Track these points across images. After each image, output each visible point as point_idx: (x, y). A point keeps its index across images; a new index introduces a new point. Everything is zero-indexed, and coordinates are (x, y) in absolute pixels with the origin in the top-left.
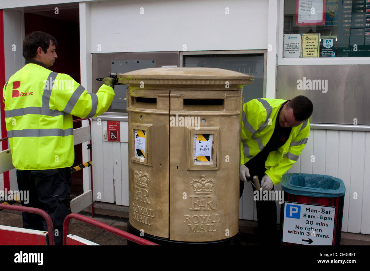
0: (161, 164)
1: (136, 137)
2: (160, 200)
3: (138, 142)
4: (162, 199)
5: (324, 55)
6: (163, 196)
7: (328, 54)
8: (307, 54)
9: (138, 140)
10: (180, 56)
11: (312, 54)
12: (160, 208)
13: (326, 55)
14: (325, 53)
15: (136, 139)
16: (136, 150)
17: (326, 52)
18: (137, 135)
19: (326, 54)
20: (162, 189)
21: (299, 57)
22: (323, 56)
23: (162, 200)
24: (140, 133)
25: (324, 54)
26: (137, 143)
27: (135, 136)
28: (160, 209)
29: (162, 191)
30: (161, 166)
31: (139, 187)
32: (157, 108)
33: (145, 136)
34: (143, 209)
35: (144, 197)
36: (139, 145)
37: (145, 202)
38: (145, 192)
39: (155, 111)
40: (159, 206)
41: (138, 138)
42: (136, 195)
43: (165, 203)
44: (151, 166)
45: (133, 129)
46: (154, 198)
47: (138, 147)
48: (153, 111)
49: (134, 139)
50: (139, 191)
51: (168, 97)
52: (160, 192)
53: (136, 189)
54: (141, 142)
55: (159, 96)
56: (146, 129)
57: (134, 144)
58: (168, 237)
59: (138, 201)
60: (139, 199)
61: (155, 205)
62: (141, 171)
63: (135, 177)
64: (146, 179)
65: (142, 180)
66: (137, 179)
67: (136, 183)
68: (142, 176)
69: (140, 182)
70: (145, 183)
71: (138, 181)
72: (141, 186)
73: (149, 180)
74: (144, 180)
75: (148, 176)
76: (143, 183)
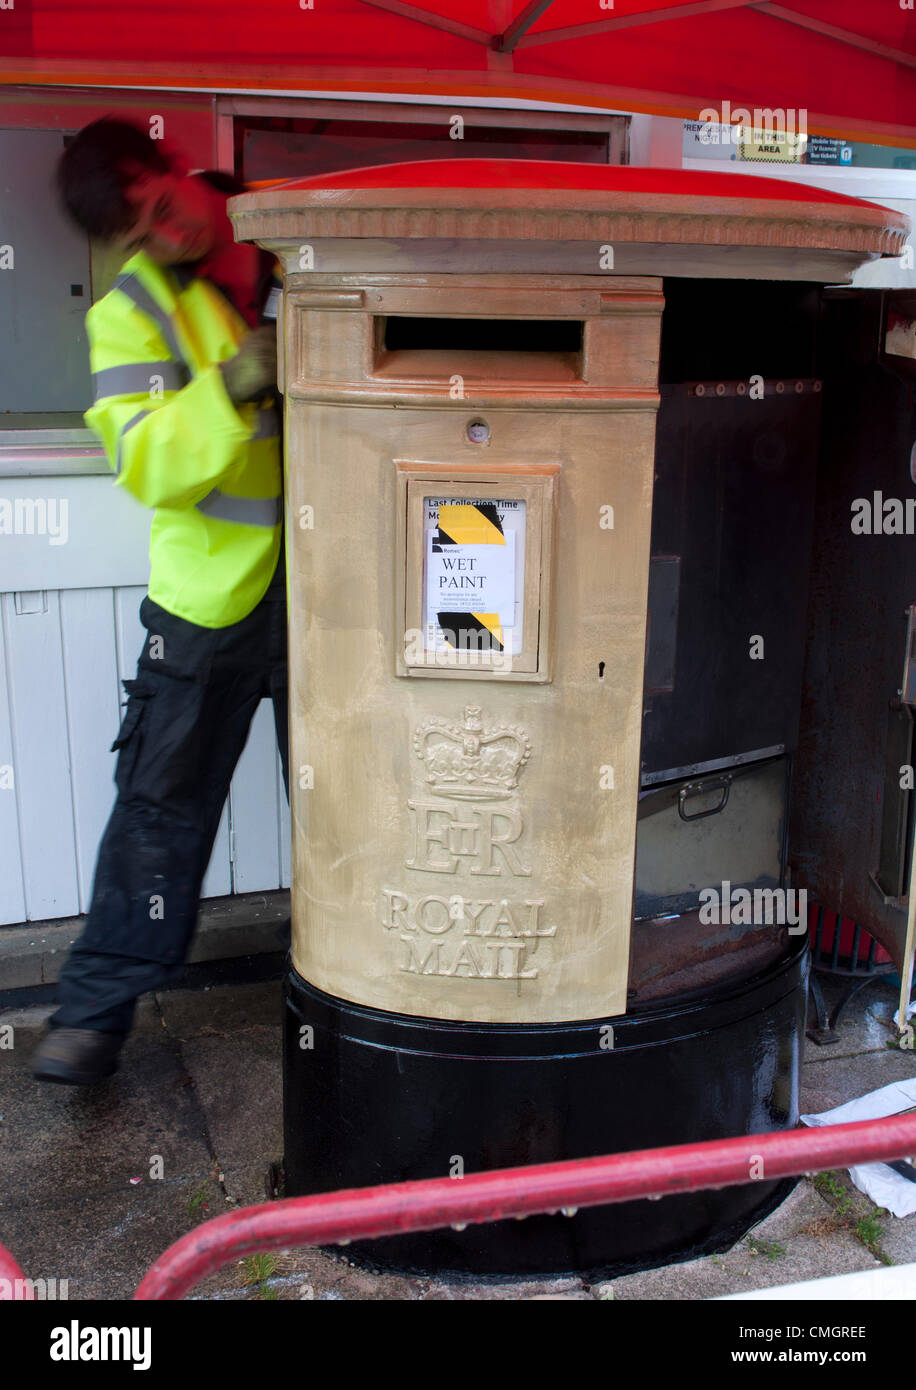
0: (602, 666)
1: (436, 550)
2: (589, 843)
3: (449, 574)
4: (600, 837)
5: (818, 156)
6: (607, 819)
7: (830, 153)
8: (761, 149)
9: (448, 564)
10: (221, 120)
11: (778, 150)
12: (592, 883)
13: (823, 156)
14: (821, 149)
15: (435, 559)
16: (434, 621)
17: (824, 145)
18: (444, 538)
19: (825, 153)
20: (602, 791)
21: (733, 158)
22: (815, 159)
23: (603, 841)
24: (463, 521)
25: (816, 152)
26: (443, 580)
27: (430, 545)
28: (588, 887)
29: (604, 796)
30: (601, 674)
31: (457, 803)
32: (585, 377)
33: (502, 532)
34: (481, 908)
35: (496, 851)
36: (460, 590)
37: (497, 869)
38: (499, 822)
39: (582, 390)
40: (586, 872)
41: (449, 551)
42: (432, 844)
43: (615, 855)
44: (546, 683)
45: (422, 498)
46: (555, 840)
47: (458, 602)
48: (569, 390)
49: (419, 563)
50: (453, 824)
51: (656, 314)
52: (592, 807)
53: (437, 815)
54: (477, 571)
55: (606, 312)
56: (529, 490)
57: (420, 590)
58: (622, 1011)
59: (448, 878)
60: (458, 862)
61: (562, 872)
62: (473, 716)
63: (420, 755)
64: (510, 753)
65: (485, 764)
66: (443, 761)
67: (433, 783)
68: (482, 744)
69: (470, 777)
70: (506, 777)
71: (454, 772)
72: (473, 798)
73: (527, 755)
74: (496, 761)
75: (525, 738)
76: (491, 777)
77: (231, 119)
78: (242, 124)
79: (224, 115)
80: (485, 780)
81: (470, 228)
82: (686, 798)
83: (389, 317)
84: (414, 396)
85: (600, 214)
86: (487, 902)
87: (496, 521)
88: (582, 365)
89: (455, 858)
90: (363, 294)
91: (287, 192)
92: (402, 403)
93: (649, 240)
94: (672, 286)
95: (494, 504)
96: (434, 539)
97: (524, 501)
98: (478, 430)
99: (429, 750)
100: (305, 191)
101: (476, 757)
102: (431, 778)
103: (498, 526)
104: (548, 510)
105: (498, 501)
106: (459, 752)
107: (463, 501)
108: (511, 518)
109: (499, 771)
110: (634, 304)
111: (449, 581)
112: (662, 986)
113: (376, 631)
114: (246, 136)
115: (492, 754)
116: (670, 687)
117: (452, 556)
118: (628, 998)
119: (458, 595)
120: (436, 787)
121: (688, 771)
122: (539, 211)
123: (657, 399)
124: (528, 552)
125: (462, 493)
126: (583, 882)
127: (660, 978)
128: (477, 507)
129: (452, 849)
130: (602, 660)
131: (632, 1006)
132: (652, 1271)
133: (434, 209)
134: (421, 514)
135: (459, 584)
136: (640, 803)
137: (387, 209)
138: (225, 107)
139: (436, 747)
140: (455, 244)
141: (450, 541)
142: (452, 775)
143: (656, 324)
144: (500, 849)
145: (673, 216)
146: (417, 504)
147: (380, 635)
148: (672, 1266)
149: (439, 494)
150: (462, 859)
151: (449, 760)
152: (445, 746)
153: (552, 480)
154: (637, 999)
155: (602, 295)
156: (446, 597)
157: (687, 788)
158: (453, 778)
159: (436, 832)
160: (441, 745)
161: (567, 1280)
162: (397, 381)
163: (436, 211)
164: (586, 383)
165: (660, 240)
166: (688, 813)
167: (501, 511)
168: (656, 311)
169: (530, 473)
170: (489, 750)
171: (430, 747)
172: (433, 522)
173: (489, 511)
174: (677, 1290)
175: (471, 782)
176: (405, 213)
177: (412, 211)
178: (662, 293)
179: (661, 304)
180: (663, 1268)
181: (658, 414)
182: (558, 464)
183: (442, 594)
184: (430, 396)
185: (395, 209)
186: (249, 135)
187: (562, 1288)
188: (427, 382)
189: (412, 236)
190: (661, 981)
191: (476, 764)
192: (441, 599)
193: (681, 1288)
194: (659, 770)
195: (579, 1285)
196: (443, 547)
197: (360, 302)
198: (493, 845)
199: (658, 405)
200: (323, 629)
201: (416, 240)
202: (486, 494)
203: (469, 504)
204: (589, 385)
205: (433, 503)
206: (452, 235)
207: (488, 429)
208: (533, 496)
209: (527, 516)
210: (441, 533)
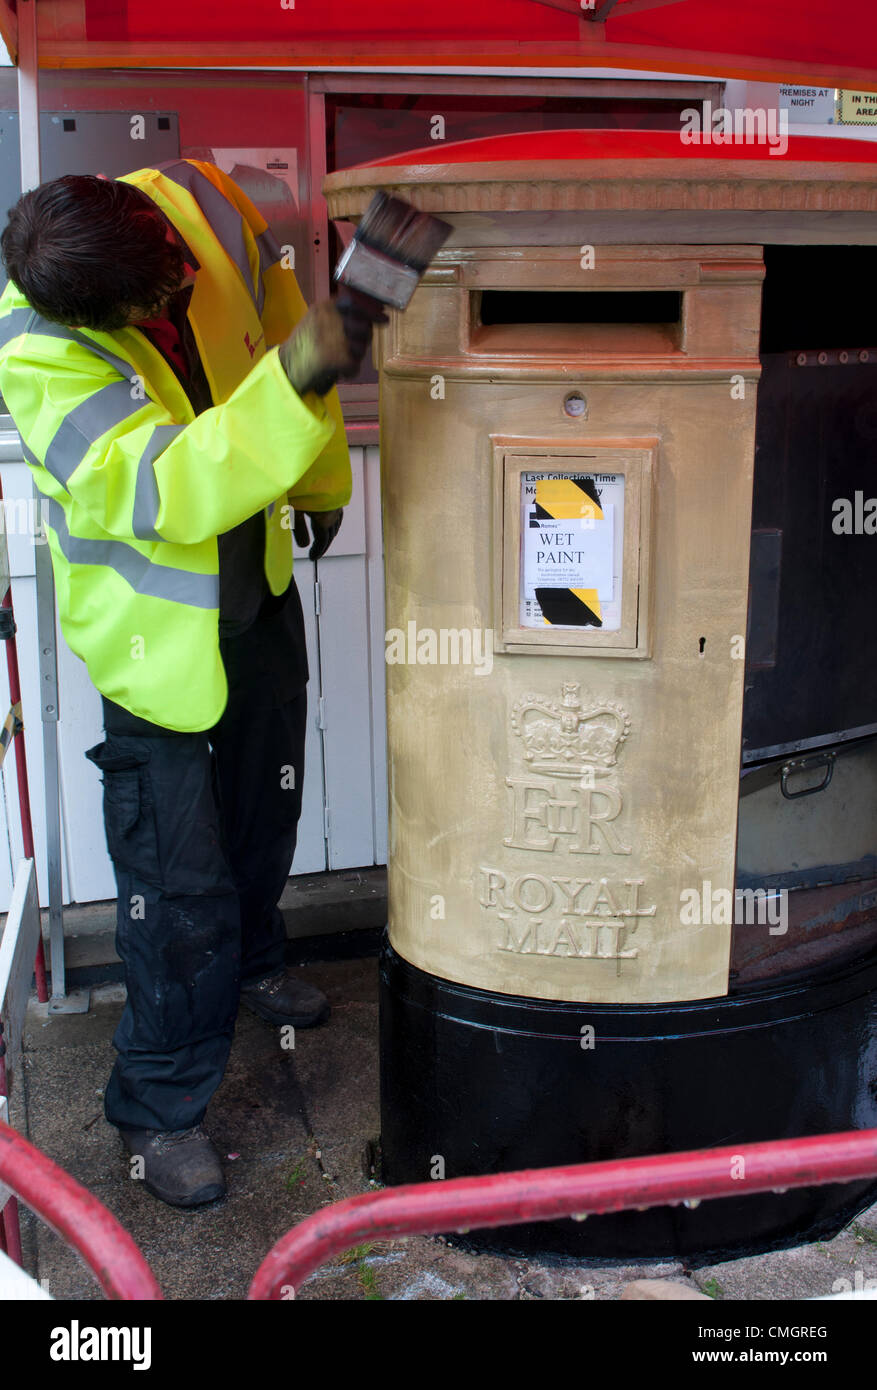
0: (702, 641)
1: (534, 525)
2: (690, 821)
3: (547, 549)
4: (700, 816)
6: (708, 797)
8: (859, 112)
9: (546, 540)
12: (693, 862)
16: (532, 595)
18: (541, 513)
20: (703, 769)
21: (830, 122)
23: (704, 819)
24: (560, 496)
26: (540, 556)
27: (527, 520)
28: (689, 866)
29: (704, 773)
30: (702, 650)
31: (554, 781)
32: (684, 348)
33: (600, 507)
34: (580, 886)
35: (594, 826)
36: (557, 565)
37: (596, 848)
38: (599, 801)
39: (681, 361)
40: (687, 851)
41: (546, 526)
42: (530, 823)
43: (716, 833)
44: (645, 659)
45: (519, 473)
46: (655, 818)
47: (556, 578)
48: (668, 362)
49: (516, 538)
50: (552, 802)
51: (756, 282)
52: (693, 785)
53: (535, 793)
54: (576, 546)
55: (705, 282)
56: (627, 464)
57: (517, 566)
58: (724, 992)
59: (546, 855)
60: (556, 840)
61: (662, 851)
62: (570, 693)
63: (517, 732)
64: (609, 730)
65: (584, 741)
66: (540, 739)
67: (531, 760)
68: (580, 721)
69: (568, 754)
70: (605, 754)
71: (552, 749)
72: (572, 775)
73: (626, 732)
74: (595, 738)
75: (624, 714)
76: (590, 754)
77: (323, 96)
78: (334, 101)
79: (316, 93)
80: (583, 757)
81: (567, 201)
82: (789, 775)
83: (484, 291)
84: (510, 370)
85: (698, 183)
86: (585, 881)
87: (594, 496)
88: (681, 336)
89: (554, 836)
90: (457, 268)
91: (382, 168)
92: (498, 378)
93: (750, 208)
94: (773, 254)
95: (594, 478)
96: (531, 514)
97: (622, 475)
98: (575, 403)
99: (527, 727)
100: (399, 167)
101: (574, 734)
102: (529, 755)
103: (596, 500)
104: (646, 484)
105: (596, 475)
106: (558, 729)
107: (560, 476)
108: (609, 492)
109: (598, 748)
110: (734, 273)
111: (547, 555)
112: (763, 968)
113: (472, 607)
114: (337, 115)
115: (590, 731)
116: (772, 663)
117: (549, 531)
118: (730, 979)
119: (556, 570)
120: (534, 764)
121: (790, 748)
122: (637, 181)
123: (758, 370)
124: (626, 526)
125: (559, 468)
126: (683, 861)
127: (763, 959)
128: (574, 481)
129: (550, 827)
130: (704, 636)
131: (734, 987)
132: (755, 1258)
133: (530, 182)
134: (518, 489)
135: (557, 560)
136: (742, 780)
137: (482, 183)
138: (317, 86)
139: (535, 724)
140: (552, 217)
141: (548, 516)
142: (550, 752)
143: (756, 293)
144: (599, 827)
145: (774, 182)
146: (514, 480)
147: (477, 611)
148: (775, 1253)
149: (537, 468)
150: (562, 838)
151: (547, 736)
152: (543, 723)
153: (651, 453)
154: (739, 980)
155: (702, 265)
156: (544, 573)
157: (790, 766)
158: (551, 756)
159: (534, 810)
160: (539, 722)
161: (668, 1265)
162: (492, 356)
163: (532, 184)
164: (685, 354)
165: (760, 207)
166: (791, 790)
167: (599, 485)
168: (756, 279)
169: (626, 446)
170: (588, 727)
171: (528, 724)
172: (531, 497)
173: (587, 486)
174: (781, 1277)
175: (569, 759)
176: (501, 186)
177: (508, 184)
178: (762, 262)
179: (761, 273)
180: (766, 1255)
181: (759, 384)
182: (657, 436)
183: (539, 570)
184: (526, 370)
185: (490, 183)
186: (340, 112)
187: (662, 1273)
188: (523, 356)
189: (507, 210)
190: (763, 962)
191: (575, 741)
192: (539, 574)
193: (785, 1276)
194: (762, 747)
195: (680, 1270)
196: (540, 522)
197: (456, 277)
198: (592, 823)
199: (759, 376)
200: (420, 605)
201: (512, 213)
202: (585, 468)
203: (566, 478)
204: (689, 356)
205: (530, 478)
206: (549, 208)
207: (586, 402)
208: (632, 469)
209: (626, 489)
210: (538, 507)
